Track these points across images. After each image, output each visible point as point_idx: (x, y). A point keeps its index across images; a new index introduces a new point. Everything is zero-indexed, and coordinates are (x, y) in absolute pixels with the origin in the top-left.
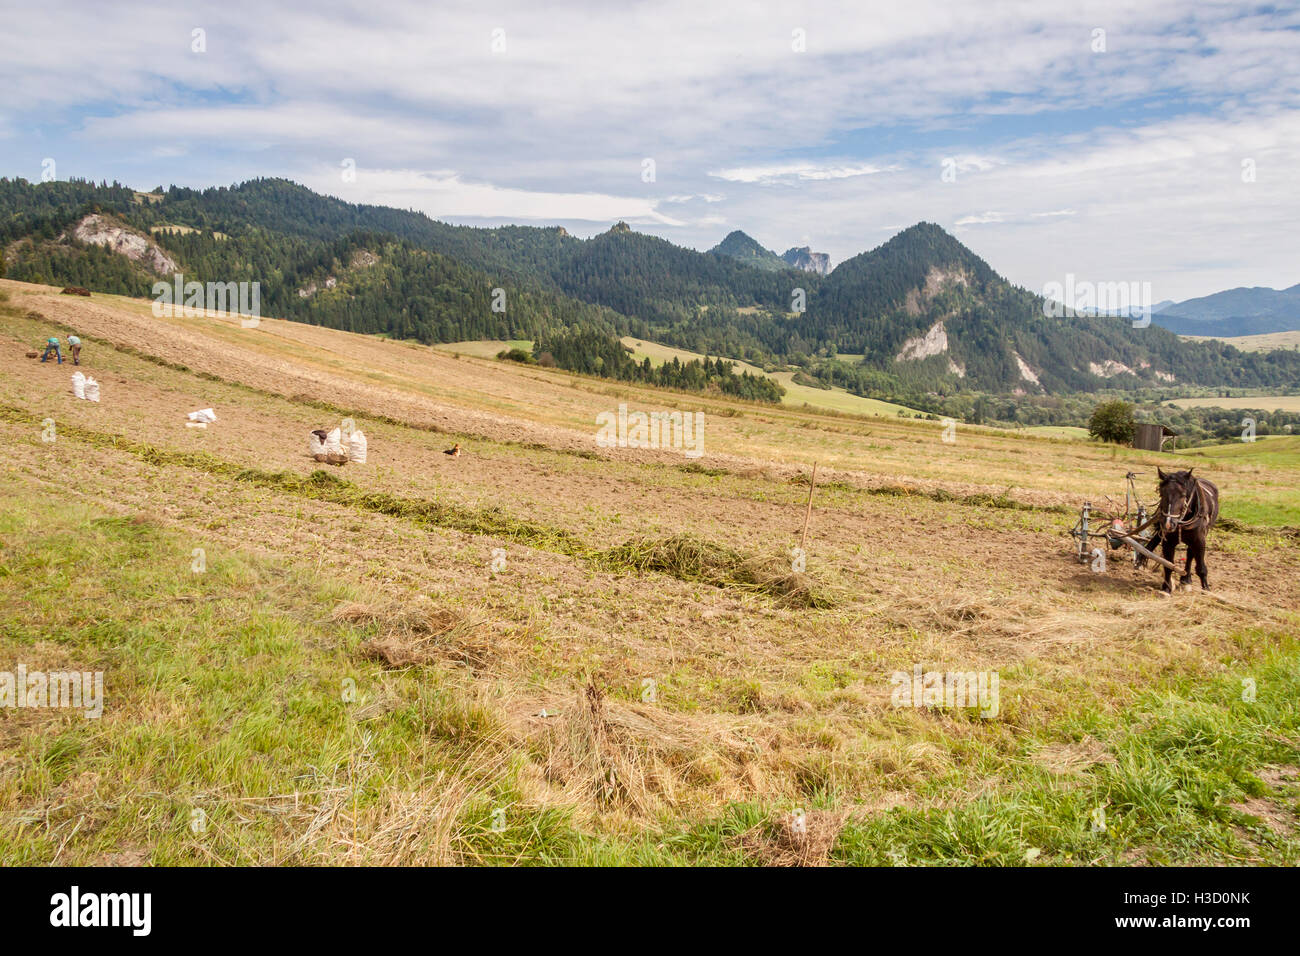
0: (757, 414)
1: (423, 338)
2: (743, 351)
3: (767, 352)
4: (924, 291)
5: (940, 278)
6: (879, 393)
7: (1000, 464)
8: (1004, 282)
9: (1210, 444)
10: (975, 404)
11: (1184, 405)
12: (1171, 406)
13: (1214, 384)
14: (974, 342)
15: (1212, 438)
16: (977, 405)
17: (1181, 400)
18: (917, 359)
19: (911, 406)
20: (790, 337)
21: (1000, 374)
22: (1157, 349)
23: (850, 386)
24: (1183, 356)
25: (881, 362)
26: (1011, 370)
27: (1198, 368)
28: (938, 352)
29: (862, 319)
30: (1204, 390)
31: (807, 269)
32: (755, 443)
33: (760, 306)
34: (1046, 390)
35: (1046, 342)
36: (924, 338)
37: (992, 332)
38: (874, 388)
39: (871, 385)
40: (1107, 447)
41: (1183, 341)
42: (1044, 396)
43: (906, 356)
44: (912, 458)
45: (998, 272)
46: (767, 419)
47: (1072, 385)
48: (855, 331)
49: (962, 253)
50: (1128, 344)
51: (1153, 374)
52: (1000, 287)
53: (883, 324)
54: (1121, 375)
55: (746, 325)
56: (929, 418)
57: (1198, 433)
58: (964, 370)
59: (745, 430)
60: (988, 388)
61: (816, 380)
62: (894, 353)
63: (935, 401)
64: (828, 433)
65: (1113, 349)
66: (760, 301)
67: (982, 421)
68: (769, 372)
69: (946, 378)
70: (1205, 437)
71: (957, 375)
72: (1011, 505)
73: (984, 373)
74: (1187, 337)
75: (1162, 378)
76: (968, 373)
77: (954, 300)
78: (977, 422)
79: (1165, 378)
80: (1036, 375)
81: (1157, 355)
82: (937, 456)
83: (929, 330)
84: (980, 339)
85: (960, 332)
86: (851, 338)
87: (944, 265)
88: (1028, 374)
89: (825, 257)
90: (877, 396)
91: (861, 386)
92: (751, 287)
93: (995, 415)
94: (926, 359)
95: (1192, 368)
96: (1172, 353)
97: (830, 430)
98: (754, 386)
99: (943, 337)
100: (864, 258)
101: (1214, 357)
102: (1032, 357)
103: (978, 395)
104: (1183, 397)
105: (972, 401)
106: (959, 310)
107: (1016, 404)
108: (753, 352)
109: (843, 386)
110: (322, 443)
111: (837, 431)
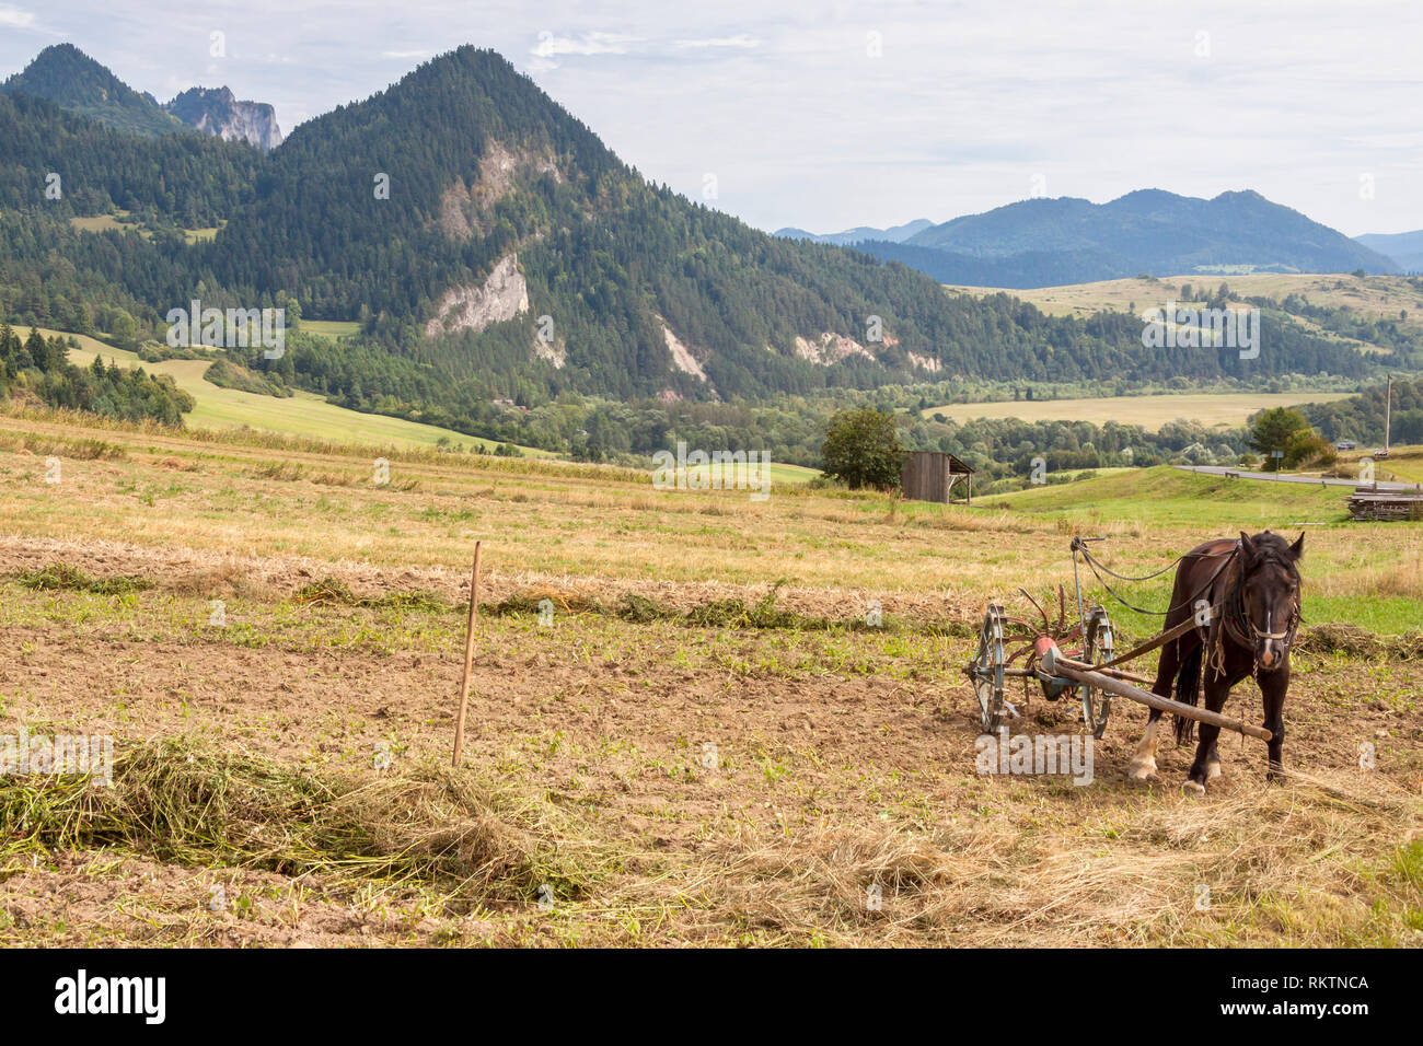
0: (152, 451)
2: (90, 315)
3: (145, 316)
4: (476, 188)
5: (506, 164)
6: (395, 403)
7: (698, 539)
8: (632, 176)
9: (1008, 489)
10: (588, 422)
11: (961, 415)
12: (939, 418)
13: (1005, 375)
14: (580, 296)
15: (1009, 476)
16: (592, 423)
17: (955, 406)
18: (468, 330)
19: (462, 428)
20: (196, 284)
21: (633, 361)
22: (910, 313)
23: (333, 390)
24: (953, 323)
25: (397, 337)
26: (653, 351)
27: (979, 346)
28: (510, 316)
29: (351, 246)
30: (990, 387)
31: (225, 136)
32: (170, 514)
33: (125, 214)
34: (718, 392)
35: (715, 297)
36: (481, 287)
37: (612, 276)
38: (385, 393)
39: (378, 384)
40: (863, 498)
41: (952, 296)
42: (716, 403)
43: (447, 324)
44: (520, 533)
45: (619, 155)
46: (183, 462)
47: (765, 382)
48: (338, 270)
49: (548, 114)
50: (859, 299)
51: (905, 358)
52: (623, 186)
53: (397, 257)
54: (850, 360)
55: (93, 252)
56: (500, 451)
57: (986, 467)
58: (563, 352)
59: (142, 487)
60: (612, 390)
61: (256, 378)
62: (422, 319)
63: (510, 417)
64: (323, 488)
65: (834, 311)
66: (123, 204)
67: (604, 455)
68: (152, 360)
69: (528, 369)
70: (998, 475)
71: (550, 362)
72: (784, 621)
73: (603, 358)
74: (958, 288)
75: (920, 365)
76: (571, 360)
77: (537, 209)
78: (595, 457)
79: (925, 366)
80: (700, 361)
81: (910, 322)
82: (571, 526)
83: (490, 271)
84: (593, 290)
85: (551, 276)
86: (329, 286)
87: (514, 137)
88: (685, 361)
89: (266, 111)
90: (392, 409)
91: (357, 387)
92: (101, 172)
93: (628, 444)
94: (486, 331)
95: (968, 346)
96: (934, 318)
97: (326, 481)
98: (119, 391)
99: (520, 283)
100: (347, 116)
101: (1002, 324)
102: (690, 327)
103: (592, 404)
104: (957, 401)
105: (581, 415)
106: (548, 229)
107: (666, 420)
108: (113, 316)
109: (318, 389)
111: (342, 484)
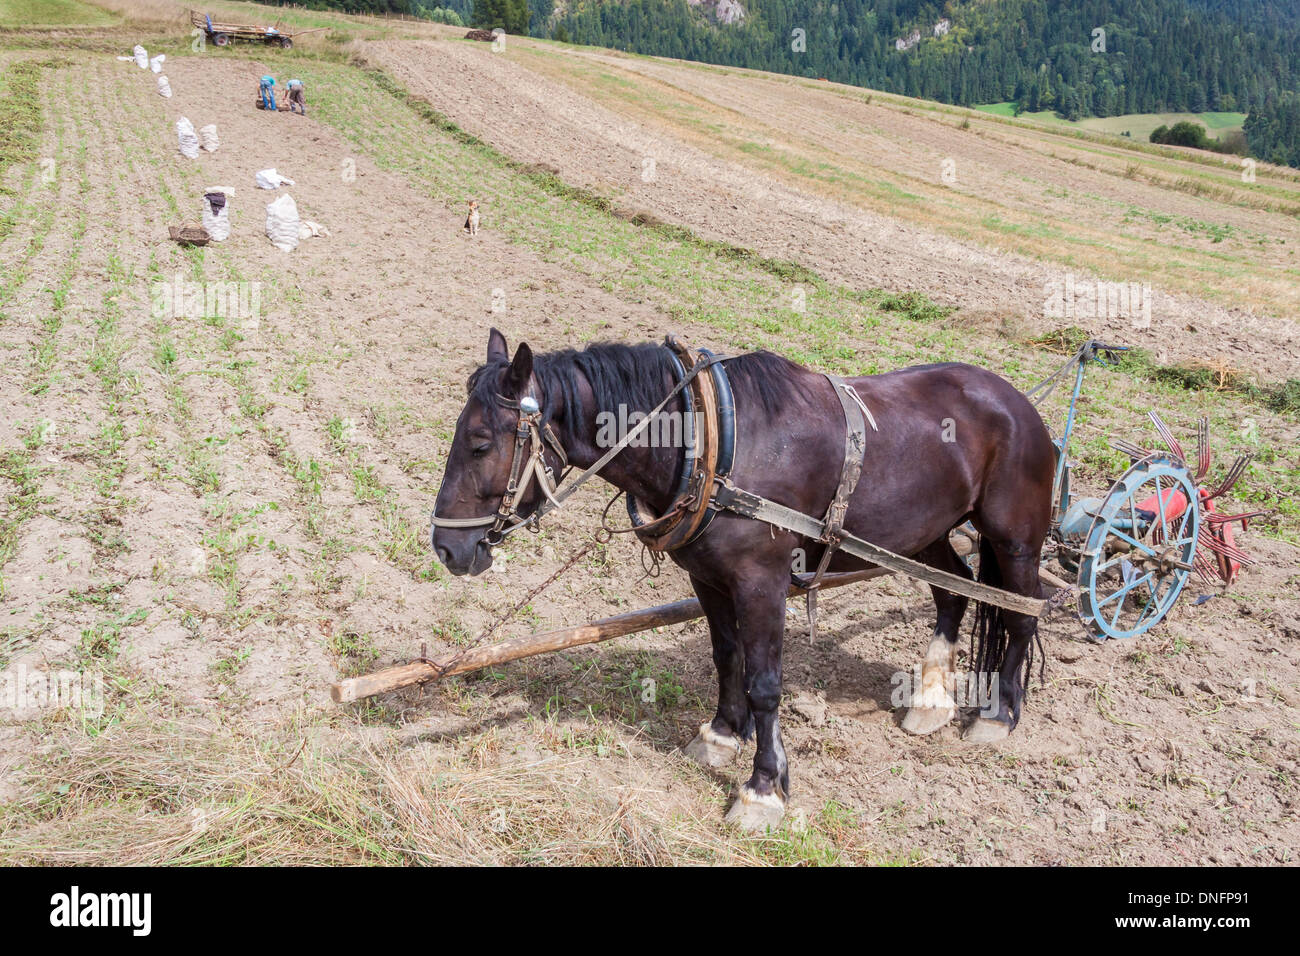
1: (1064, 109)
110: (216, 213)
